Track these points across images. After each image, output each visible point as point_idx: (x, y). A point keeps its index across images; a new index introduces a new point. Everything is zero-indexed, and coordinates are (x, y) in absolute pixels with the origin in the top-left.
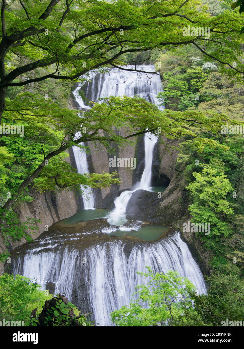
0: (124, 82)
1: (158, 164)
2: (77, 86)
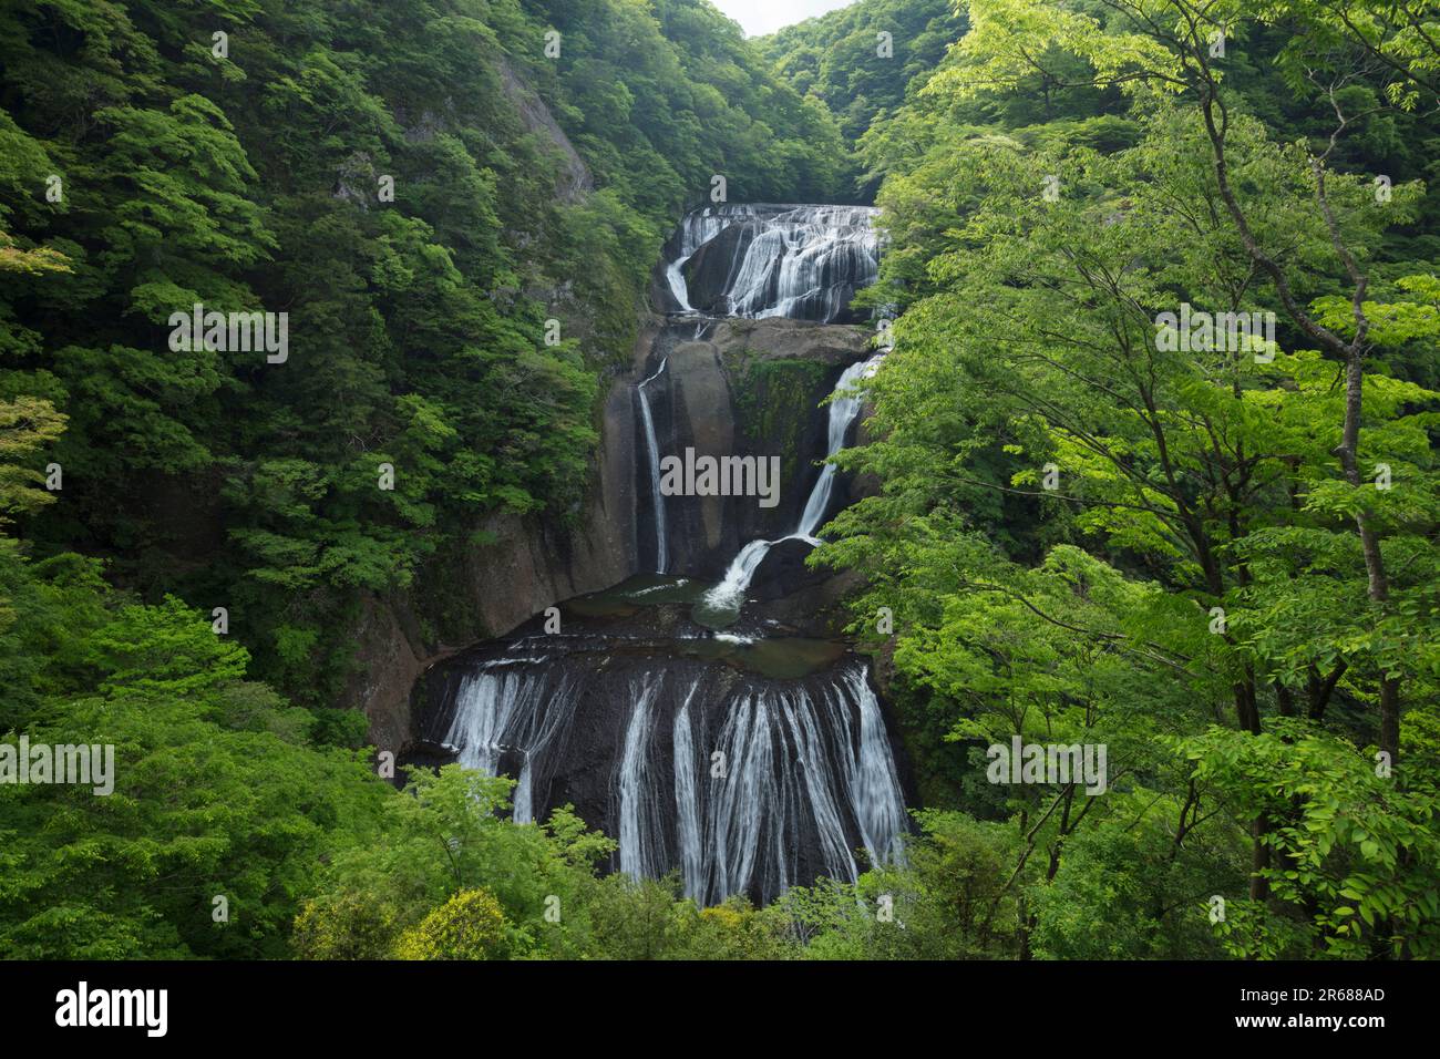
0: (798, 253)
2: (679, 255)
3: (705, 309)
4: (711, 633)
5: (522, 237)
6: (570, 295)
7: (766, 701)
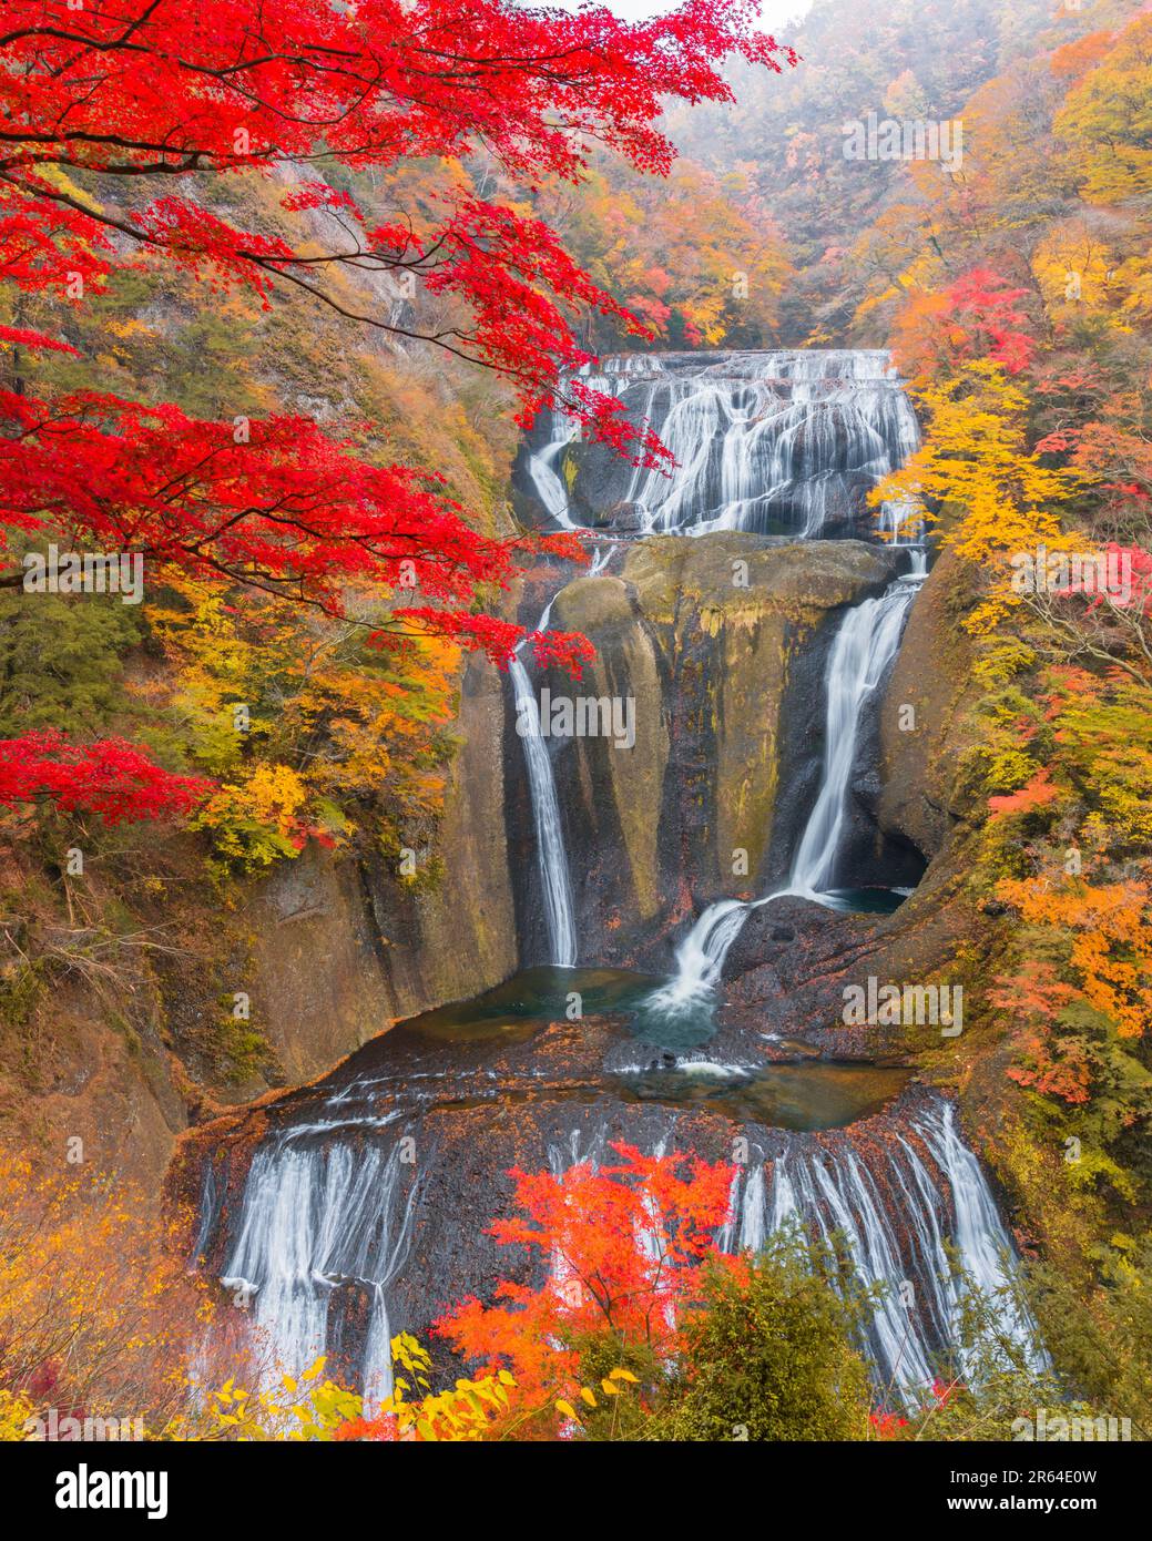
1: (876, 788)
2: (548, 438)
3: (602, 525)
4: (670, 1059)
5: (315, 406)
7: (789, 1168)
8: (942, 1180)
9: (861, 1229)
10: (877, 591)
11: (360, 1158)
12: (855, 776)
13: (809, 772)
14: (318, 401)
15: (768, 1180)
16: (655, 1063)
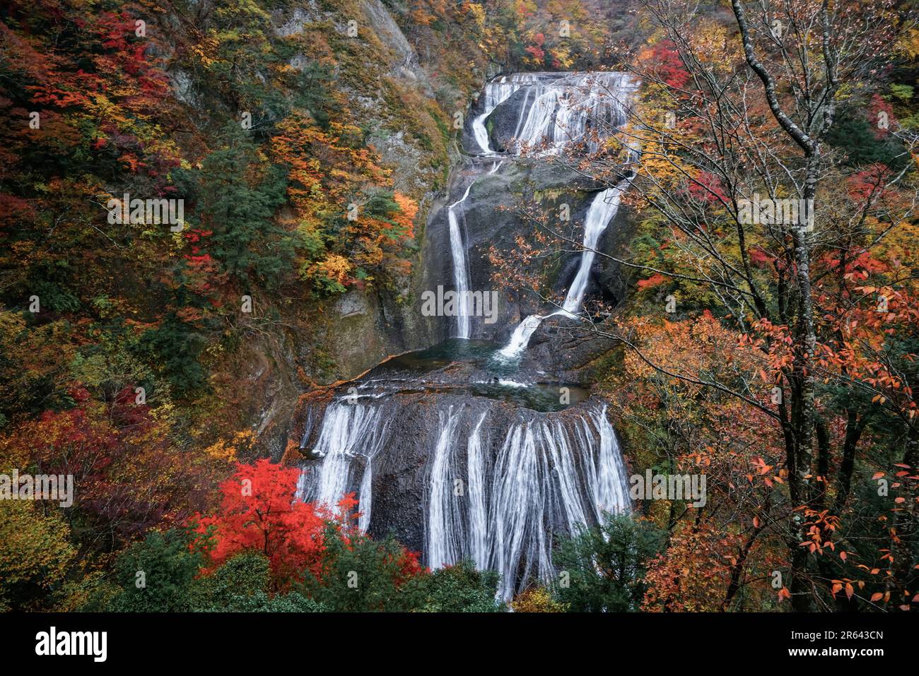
1: (602, 271)
2: (483, 111)
3: (501, 151)
4: (496, 379)
5: (366, 101)
6: (401, 143)
8: (596, 434)
9: (559, 451)
10: (614, 184)
11: (367, 409)
12: (594, 265)
13: (573, 263)
14: (367, 99)
15: (524, 431)
16: (490, 381)
